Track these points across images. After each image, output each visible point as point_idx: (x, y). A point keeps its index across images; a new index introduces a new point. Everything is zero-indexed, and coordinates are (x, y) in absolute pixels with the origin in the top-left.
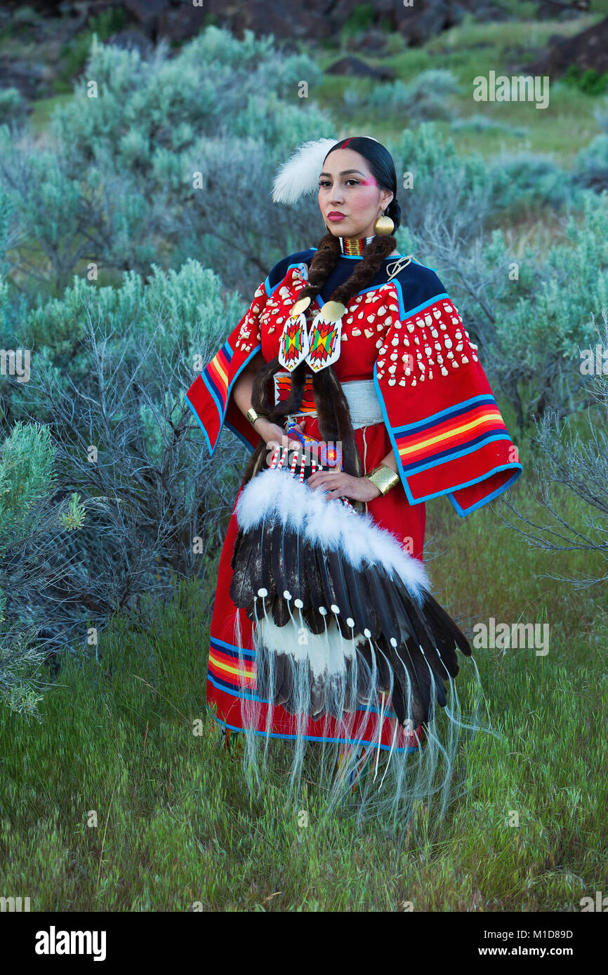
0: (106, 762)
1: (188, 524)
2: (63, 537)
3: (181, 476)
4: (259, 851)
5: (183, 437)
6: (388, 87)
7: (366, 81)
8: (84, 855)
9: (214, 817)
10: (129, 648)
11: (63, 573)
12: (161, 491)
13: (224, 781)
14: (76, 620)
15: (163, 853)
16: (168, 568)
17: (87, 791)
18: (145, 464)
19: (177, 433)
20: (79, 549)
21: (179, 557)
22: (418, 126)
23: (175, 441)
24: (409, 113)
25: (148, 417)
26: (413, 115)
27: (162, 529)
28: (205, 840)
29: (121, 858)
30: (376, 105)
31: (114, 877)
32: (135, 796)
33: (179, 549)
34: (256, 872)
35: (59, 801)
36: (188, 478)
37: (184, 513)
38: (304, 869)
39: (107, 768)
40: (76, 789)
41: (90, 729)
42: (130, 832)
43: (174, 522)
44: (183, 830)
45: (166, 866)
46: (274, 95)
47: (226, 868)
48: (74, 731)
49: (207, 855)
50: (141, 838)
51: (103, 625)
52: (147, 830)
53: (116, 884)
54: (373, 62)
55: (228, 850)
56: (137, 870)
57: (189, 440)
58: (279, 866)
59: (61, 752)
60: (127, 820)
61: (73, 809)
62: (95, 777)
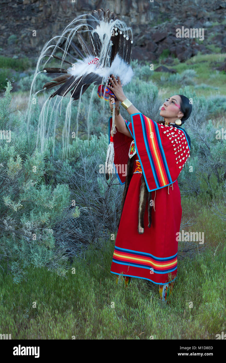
0: (88, 292)
1: (113, 215)
2: (73, 220)
3: (111, 200)
4: (137, 319)
5: (111, 187)
6: (174, 75)
7: (167, 73)
8: (81, 321)
9: (122, 308)
10: (95, 255)
11: (74, 232)
12: (104, 205)
13: (126, 296)
14: (78, 246)
15: (106, 320)
16: (107, 229)
17: (82, 300)
18: (99, 196)
19: (109, 186)
20: (79, 224)
21: (110, 226)
22: (184, 87)
23: (108, 189)
24: (181, 83)
25: (100, 181)
26: (183, 84)
27: (105, 217)
28: (120, 316)
29: (93, 322)
30: (171, 81)
31: (91, 328)
32: (97, 302)
33: (111, 223)
34: (136, 326)
35: (73, 304)
36: (113, 201)
37: (112, 212)
38: (151, 325)
39: (88, 293)
40: (79, 300)
41: (83, 281)
42: (96, 313)
43: (109, 215)
44: (112, 313)
45: (107, 324)
46: (138, 78)
47: (127, 325)
48: (78, 282)
49: (120, 321)
50: (100, 315)
51: (86, 248)
52: (101, 313)
53: (91, 330)
54: (169, 67)
55: (127, 319)
56: (98, 326)
57: (113, 188)
58: (144, 324)
59: (74, 288)
60: (95, 310)
61: (78, 306)
62: (85, 296)
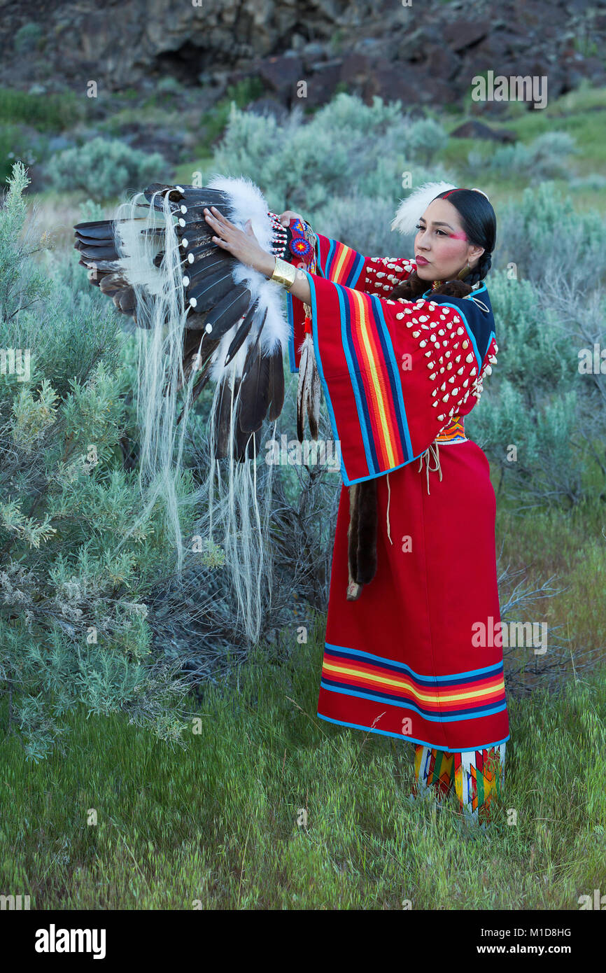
0: (246, 786)
1: (324, 562)
2: (205, 575)
3: (317, 517)
4: (390, 872)
5: (318, 480)
6: (509, 149)
7: (489, 143)
8: (225, 874)
9: (347, 839)
10: (269, 679)
11: (206, 609)
12: (297, 531)
13: (358, 803)
14: (218, 653)
15: (300, 873)
16: (305, 604)
17: (229, 814)
18: (283, 506)
19: (313, 476)
20: (221, 586)
21: (315, 594)
22: (538, 185)
23: (310, 484)
24: (529, 172)
26: (534, 174)
27: (299, 567)
28: (340, 861)
29: (260, 878)
30: (499, 165)
31: (254, 895)
32: (274, 819)
33: (315, 586)
34: (388, 892)
35: (202, 824)
36: (323, 519)
37: (319, 552)
38: (433, 890)
39: (248, 792)
40: (219, 812)
41: (231, 756)
42: (269, 853)
43: (311, 561)
44: (319, 852)
45: (302, 885)
46: (402, 157)
47: (360, 887)
48: (216, 758)
49: (341, 876)
50: (280, 859)
51: (244, 658)
52: (285, 851)
53: (256, 902)
54: (495, 125)
55: (362, 870)
56: (276, 889)
57: (324, 483)
58: (410, 886)
59: (204, 778)
60: (266, 842)
61: (215, 832)
62: (236, 801)
